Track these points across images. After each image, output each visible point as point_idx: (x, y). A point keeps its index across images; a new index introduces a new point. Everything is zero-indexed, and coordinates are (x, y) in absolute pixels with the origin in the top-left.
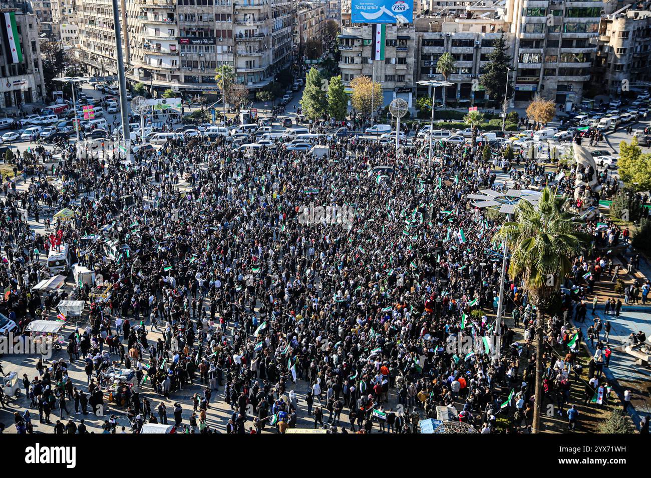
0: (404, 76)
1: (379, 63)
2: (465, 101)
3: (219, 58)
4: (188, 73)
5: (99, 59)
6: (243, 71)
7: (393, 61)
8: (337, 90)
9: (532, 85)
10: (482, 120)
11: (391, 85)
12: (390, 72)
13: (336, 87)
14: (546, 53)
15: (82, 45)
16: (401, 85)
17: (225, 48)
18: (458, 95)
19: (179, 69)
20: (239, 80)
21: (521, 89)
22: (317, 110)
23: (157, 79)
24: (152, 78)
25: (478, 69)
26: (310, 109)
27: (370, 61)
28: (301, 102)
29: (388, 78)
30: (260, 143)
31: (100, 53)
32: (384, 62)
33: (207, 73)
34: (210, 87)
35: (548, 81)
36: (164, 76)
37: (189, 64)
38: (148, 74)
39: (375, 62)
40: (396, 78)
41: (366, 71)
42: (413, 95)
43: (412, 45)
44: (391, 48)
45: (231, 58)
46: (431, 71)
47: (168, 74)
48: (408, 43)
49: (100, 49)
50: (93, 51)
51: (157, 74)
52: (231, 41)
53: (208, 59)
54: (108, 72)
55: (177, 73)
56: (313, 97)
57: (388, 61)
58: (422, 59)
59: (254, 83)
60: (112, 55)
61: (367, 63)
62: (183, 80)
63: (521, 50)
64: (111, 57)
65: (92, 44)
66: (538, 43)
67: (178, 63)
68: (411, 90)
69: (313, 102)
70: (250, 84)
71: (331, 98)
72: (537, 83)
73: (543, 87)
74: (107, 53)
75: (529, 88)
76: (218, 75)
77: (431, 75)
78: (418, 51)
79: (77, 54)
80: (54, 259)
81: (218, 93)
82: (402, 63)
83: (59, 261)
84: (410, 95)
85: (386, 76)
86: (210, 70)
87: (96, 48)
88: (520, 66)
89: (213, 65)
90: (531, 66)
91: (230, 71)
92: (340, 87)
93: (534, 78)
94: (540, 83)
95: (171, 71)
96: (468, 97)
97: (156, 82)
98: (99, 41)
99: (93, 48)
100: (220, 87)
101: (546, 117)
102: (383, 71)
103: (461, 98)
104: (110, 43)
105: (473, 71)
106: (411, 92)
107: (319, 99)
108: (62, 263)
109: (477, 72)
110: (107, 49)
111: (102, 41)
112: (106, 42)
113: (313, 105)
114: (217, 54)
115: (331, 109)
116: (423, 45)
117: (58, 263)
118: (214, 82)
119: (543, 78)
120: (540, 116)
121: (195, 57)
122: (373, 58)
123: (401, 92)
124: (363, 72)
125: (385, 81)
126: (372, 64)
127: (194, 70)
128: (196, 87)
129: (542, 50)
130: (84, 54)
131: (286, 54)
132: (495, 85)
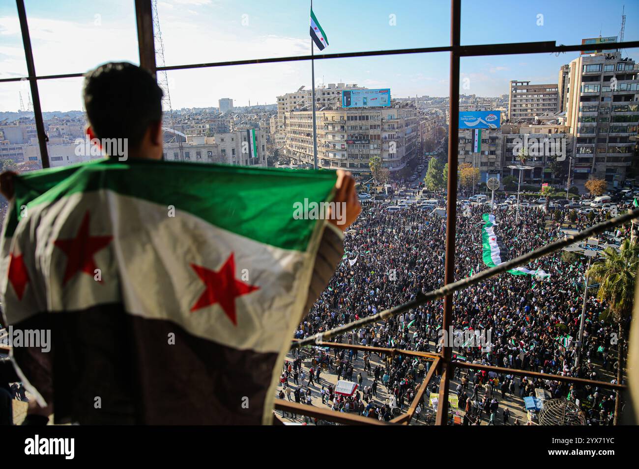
0: (494, 163)
1: (477, 154)
2: (537, 179)
3: (372, 152)
4: (352, 162)
5: (298, 154)
6: (387, 160)
7: (487, 153)
9: (586, 169)
10: (553, 192)
11: (485, 168)
12: (484, 160)
14: (597, 147)
15: (288, 146)
16: (492, 168)
17: (376, 146)
18: (532, 175)
19: (346, 159)
20: (384, 165)
21: (578, 172)
22: (436, 185)
23: (333, 166)
24: (330, 165)
25: (546, 157)
26: (431, 185)
27: (471, 153)
28: (425, 179)
29: (483, 164)
30: (400, 206)
31: (298, 151)
32: (480, 154)
33: (364, 162)
34: (365, 170)
35: (599, 166)
36: (337, 164)
37: (352, 156)
38: (327, 163)
39: (474, 154)
40: (489, 164)
41: (468, 160)
42: (500, 175)
43: (500, 142)
44: (485, 145)
45: (379, 152)
46: (513, 160)
47: (339, 162)
48: (497, 141)
49: (298, 148)
50: (294, 149)
51: (333, 163)
52: (379, 142)
53: (364, 153)
54: (303, 162)
55: (344, 162)
56: (434, 177)
57: (483, 153)
58: (507, 152)
59: (393, 168)
60: (306, 152)
61: (468, 154)
62: (348, 166)
63: (577, 145)
64: (305, 153)
65: (294, 146)
66: (591, 140)
67: (346, 155)
68: (499, 172)
69: (433, 180)
70: (391, 168)
72: (591, 167)
73: (595, 170)
74: (303, 150)
76: (371, 162)
77: (512, 162)
78: (503, 146)
79: (285, 152)
81: (370, 174)
82: (492, 154)
84: (498, 175)
85: (481, 163)
86: (365, 160)
87: (296, 148)
88: (577, 155)
89: (368, 156)
90: (586, 156)
91: (379, 160)
93: (589, 164)
94: (593, 167)
95: (341, 160)
96: (540, 176)
98: (298, 143)
99: (294, 147)
100: (372, 170)
101: (599, 190)
102: (480, 160)
103: (534, 177)
104: (305, 145)
105: (543, 159)
107: (437, 178)
109: (546, 160)
110: (303, 148)
111: (300, 144)
112: (302, 144)
113: (433, 182)
114: (370, 150)
116: (508, 142)
118: (368, 167)
119: (595, 164)
120: (595, 189)
121: (357, 152)
122: (473, 151)
123: (492, 173)
124: (466, 160)
125: (481, 166)
126: (472, 155)
127: (356, 160)
128: (356, 170)
129: (593, 145)
130: (289, 151)
131: (413, 148)
132: (560, 169)
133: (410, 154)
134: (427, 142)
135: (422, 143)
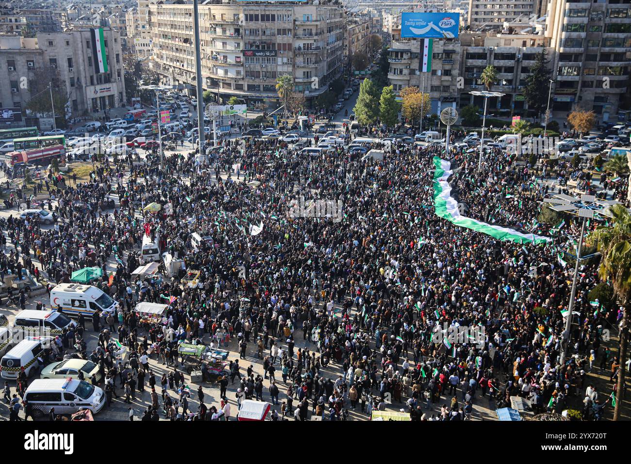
0: (448, 87)
1: (426, 75)
2: (506, 110)
3: (280, 69)
4: (251, 82)
5: (171, 70)
6: (301, 80)
7: (439, 73)
8: (389, 99)
9: (570, 96)
10: (528, 129)
11: (436, 95)
12: (436, 83)
13: (388, 96)
14: (584, 65)
15: (155, 57)
16: (446, 95)
17: (285, 60)
18: (499, 105)
19: (243, 79)
20: (297, 88)
21: (559, 100)
22: (370, 117)
23: (223, 87)
24: (219, 86)
25: (518, 81)
26: (363, 117)
27: (418, 73)
28: (354, 109)
29: (434, 88)
30: (320, 147)
31: (171, 64)
32: (430, 74)
33: (269, 82)
34: (270, 95)
35: (585, 93)
36: (229, 85)
37: (251, 74)
38: (214, 83)
39: (422, 74)
40: (442, 89)
41: (413, 82)
42: (457, 104)
43: (457, 58)
44: (437, 61)
45: (290, 69)
46: (474, 83)
47: (233, 83)
48: (454, 56)
49: (171, 60)
50: (165, 62)
51: (223, 83)
52: (291, 54)
53: (269, 70)
54: (178, 81)
55: (240, 83)
56: (367, 105)
57: (434, 72)
58: (466, 71)
59: (310, 92)
60: (183, 66)
61: (414, 74)
62: (246, 88)
63: (560, 63)
64: (181, 67)
65: (165, 56)
66: (577, 57)
67: (242, 73)
68: (455, 100)
69: (366, 110)
70: (307, 92)
71: (383, 106)
72: (575, 94)
73: (580, 98)
74: (178, 64)
75: (567, 99)
76: (279, 84)
77: (474, 86)
78: (462, 63)
79: (151, 65)
80: (148, 248)
81: (278, 100)
82: (447, 75)
83: (152, 250)
84: (454, 104)
85: (432, 87)
86: (271, 80)
87: (168, 60)
88: (559, 78)
89: (274, 75)
90: (570, 79)
91: (290, 80)
92: (392, 96)
93: (573, 90)
94: (578, 95)
95: (236, 80)
96: (508, 106)
97: (222, 90)
98: (171, 53)
99: (165, 59)
100: (280, 95)
101: (586, 127)
102: (429, 82)
103: (501, 108)
104: (181, 55)
105: (514, 82)
106: (455, 101)
107: (372, 108)
108: (155, 251)
109: (518, 84)
110: (178, 61)
111: (174, 54)
112: (178, 54)
113: (366, 113)
114: (277, 65)
115: (383, 116)
116: (467, 58)
117: (151, 252)
118: (274, 91)
119: (581, 90)
120: (580, 125)
121: (258, 68)
122: (421, 69)
123: (446, 102)
124: (411, 83)
125: (431, 91)
126: (419, 75)
127: (257, 80)
128: (258, 95)
129: (581, 64)
130: (157, 65)
131: (337, 65)
132: (536, 95)
133: (333, 73)
134: (358, 56)
135: (350, 57)
